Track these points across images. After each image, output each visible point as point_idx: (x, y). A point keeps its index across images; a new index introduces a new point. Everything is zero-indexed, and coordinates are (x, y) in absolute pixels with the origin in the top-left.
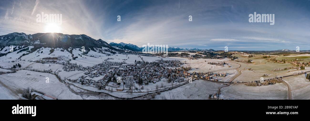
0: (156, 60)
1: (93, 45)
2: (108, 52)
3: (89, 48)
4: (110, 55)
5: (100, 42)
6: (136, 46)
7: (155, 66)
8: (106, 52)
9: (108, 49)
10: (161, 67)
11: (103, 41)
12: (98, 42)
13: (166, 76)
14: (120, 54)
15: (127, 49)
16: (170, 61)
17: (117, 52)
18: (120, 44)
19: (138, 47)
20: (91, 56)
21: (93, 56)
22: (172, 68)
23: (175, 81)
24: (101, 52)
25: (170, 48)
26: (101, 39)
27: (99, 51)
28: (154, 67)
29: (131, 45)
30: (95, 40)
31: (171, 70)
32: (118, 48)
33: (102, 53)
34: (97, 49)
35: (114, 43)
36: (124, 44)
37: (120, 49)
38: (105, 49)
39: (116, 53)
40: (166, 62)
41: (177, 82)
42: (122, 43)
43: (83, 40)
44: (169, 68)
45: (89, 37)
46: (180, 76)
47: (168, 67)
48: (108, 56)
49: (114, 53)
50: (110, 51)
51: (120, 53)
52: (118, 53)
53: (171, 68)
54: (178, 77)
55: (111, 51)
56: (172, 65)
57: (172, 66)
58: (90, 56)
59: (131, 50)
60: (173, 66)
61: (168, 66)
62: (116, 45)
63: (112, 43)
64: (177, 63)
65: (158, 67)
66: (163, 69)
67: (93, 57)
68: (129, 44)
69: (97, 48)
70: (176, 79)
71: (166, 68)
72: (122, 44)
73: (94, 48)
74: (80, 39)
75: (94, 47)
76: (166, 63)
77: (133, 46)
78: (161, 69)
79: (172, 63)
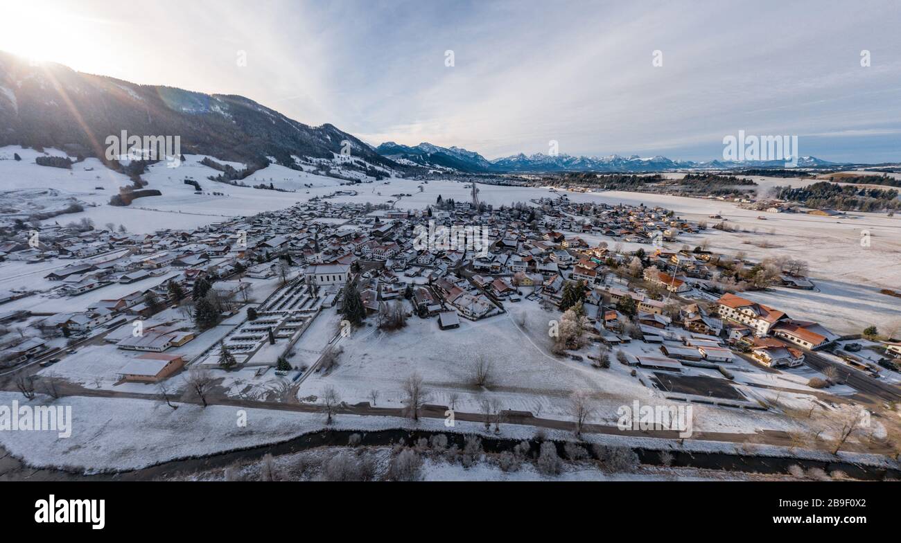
0: (533, 201)
1: (290, 147)
2: (354, 172)
3: (271, 155)
4: (359, 181)
5: (329, 138)
6: (476, 156)
7: (513, 225)
8: (345, 173)
9: (358, 162)
10: (543, 231)
11: (344, 133)
12: (320, 136)
13: (551, 290)
14: (404, 180)
15: (440, 165)
16: (605, 207)
17: (393, 173)
18: (417, 148)
19: (483, 160)
20: (263, 187)
21: (269, 185)
22: (612, 245)
23: (623, 361)
24: (323, 173)
25: (620, 160)
26: (331, 125)
27: (315, 169)
28: (508, 227)
29: (459, 152)
30: (304, 127)
31: (598, 254)
32: (408, 161)
33: (328, 174)
34: (307, 160)
35: (398, 146)
36: (434, 148)
37: (415, 164)
38: (343, 162)
39: (388, 176)
40: (582, 210)
41: (646, 374)
42: (427, 144)
43: (236, 119)
44: (594, 240)
45: (272, 112)
46: (677, 321)
47: (586, 237)
48: (347, 184)
49: (379, 176)
50: (366, 170)
51: (404, 177)
52: (397, 176)
53: (605, 245)
54: (655, 323)
55: (370, 167)
56: (612, 228)
57: (610, 233)
58: (256, 187)
59: (453, 168)
60: (618, 232)
61: (586, 229)
62: (402, 152)
63: (387, 143)
64: (654, 220)
65: (530, 227)
66: (550, 243)
67: (272, 188)
68: (453, 150)
69: (309, 158)
70: (640, 336)
71: (569, 235)
72: (426, 149)
73: (293, 157)
74: (217, 115)
75: (295, 153)
76: (581, 213)
77: (464, 154)
78: (540, 239)
79: (620, 219)
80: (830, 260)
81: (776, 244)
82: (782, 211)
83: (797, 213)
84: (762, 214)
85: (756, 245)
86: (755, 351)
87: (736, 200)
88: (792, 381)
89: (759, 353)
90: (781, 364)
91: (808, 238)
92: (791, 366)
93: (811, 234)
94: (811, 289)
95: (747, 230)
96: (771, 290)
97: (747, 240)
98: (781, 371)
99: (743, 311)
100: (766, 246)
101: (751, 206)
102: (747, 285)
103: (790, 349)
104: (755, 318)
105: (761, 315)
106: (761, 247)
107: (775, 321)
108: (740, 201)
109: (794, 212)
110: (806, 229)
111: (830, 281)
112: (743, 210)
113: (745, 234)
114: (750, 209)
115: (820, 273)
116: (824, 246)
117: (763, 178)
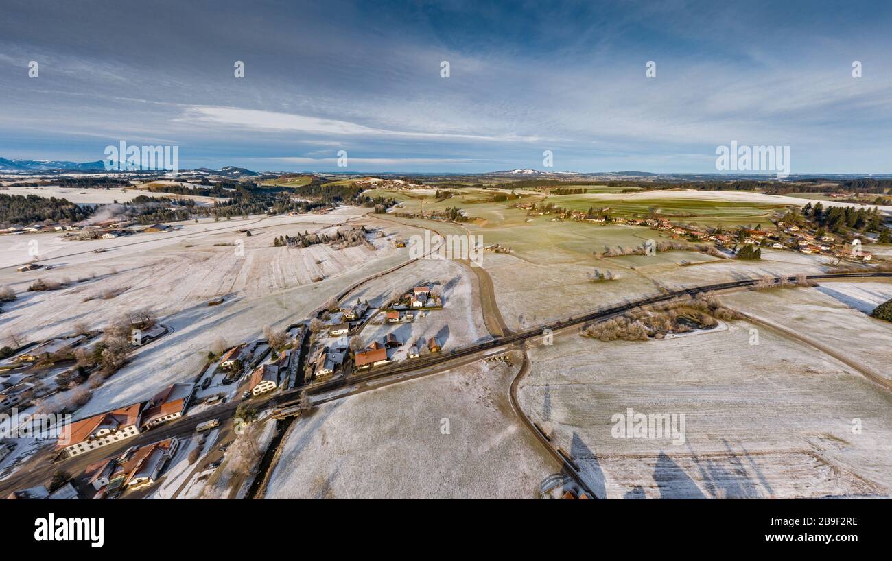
80: (173, 285)
81: (123, 286)
82: (119, 235)
83: (134, 233)
84: (97, 244)
85: (100, 297)
86: (130, 484)
87: (57, 228)
88: (177, 477)
89: (135, 481)
90: (160, 469)
91: (150, 266)
92: (171, 456)
93: (151, 259)
94: (166, 332)
95: (83, 278)
96: (133, 359)
97: (87, 294)
98: (165, 475)
99: (99, 434)
100: (111, 295)
101: (81, 233)
102: (102, 374)
103: (160, 446)
104: (116, 431)
105: (120, 423)
106: (108, 298)
107: (137, 419)
108: (64, 229)
109: (131, 233)
110: (147, 253)
111: (178, 313)
112: (74, 243)
113: (82, 285)
114: (82, 239)
115: (169, 307)
116: (164, 272)
117: (83, 190)
